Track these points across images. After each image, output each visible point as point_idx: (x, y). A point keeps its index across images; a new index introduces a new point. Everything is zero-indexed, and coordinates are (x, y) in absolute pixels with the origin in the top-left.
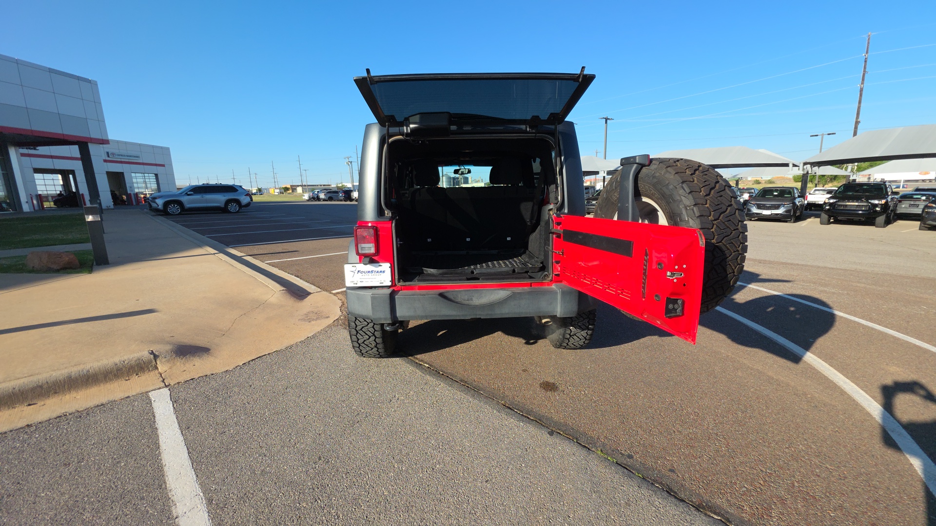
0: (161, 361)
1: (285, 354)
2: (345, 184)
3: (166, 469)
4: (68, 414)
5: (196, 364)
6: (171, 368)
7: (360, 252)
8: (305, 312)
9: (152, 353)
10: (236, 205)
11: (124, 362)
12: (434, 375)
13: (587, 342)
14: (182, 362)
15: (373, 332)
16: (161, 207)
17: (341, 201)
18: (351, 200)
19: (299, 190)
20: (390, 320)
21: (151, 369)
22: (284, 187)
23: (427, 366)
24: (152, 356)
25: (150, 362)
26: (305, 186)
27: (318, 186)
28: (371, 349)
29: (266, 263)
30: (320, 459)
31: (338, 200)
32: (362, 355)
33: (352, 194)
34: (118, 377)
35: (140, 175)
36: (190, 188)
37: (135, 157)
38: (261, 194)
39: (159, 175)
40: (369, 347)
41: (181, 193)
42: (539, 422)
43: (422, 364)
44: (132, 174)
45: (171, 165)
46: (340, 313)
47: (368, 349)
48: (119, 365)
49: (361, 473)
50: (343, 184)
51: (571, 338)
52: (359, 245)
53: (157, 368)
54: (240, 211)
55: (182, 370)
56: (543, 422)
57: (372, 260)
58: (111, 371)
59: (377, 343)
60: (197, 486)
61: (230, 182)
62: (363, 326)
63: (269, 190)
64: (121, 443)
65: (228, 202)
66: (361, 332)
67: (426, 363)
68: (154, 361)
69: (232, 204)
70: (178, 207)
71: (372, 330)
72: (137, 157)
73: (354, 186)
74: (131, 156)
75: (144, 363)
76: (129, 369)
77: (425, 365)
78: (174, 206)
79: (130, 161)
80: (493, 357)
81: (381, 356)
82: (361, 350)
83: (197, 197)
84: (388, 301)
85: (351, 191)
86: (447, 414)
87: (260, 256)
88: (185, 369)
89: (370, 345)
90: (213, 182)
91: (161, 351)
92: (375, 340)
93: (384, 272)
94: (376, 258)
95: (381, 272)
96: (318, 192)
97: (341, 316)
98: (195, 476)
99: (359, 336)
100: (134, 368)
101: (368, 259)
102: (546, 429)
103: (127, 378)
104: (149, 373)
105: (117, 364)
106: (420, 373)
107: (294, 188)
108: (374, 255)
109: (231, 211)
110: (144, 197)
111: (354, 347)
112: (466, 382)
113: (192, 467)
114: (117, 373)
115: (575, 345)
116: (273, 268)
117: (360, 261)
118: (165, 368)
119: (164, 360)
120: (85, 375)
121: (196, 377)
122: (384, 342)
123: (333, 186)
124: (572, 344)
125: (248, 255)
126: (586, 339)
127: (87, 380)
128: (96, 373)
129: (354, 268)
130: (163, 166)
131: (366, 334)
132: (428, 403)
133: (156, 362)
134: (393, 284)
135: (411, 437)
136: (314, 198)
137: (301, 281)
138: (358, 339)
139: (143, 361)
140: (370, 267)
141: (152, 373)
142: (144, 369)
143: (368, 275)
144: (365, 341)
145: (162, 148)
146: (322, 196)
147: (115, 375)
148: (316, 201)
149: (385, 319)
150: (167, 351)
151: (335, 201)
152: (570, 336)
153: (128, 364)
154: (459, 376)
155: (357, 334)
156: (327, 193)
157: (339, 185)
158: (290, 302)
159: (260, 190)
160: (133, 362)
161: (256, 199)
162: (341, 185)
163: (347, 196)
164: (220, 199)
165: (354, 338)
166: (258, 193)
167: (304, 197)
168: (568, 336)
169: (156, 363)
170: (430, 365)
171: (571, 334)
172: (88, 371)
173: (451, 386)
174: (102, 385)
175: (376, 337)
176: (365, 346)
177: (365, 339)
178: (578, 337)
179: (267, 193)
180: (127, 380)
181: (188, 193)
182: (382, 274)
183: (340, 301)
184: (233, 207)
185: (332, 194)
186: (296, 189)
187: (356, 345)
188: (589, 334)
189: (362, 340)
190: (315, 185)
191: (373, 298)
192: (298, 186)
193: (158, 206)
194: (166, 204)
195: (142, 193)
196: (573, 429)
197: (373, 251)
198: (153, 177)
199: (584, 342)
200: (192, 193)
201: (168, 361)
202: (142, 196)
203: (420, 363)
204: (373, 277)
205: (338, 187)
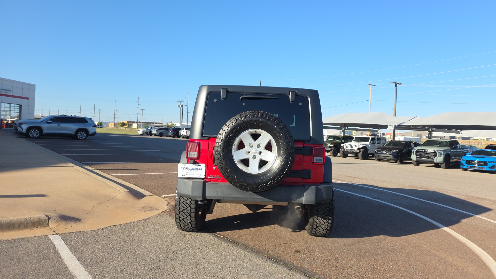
0: (52, 222)
1: (131, 226)
2: (175, 123)
3: (68, 265)
4: (3, 241)
5: (73, 226)
6: (57, 226)
7: (189, 156)
8: (142, 206)
9: (47, 216)
10: (84, 134)
11: (31, 219)
12: (226, 241)
13: (328, 232)
14: (64, 224)
15: (190, 214)
16: (24, 131)
17: (170, 137)
18: (179, 136)
19: (135, 126)
20: (202, 198)
21: (45, 226)
22: (122, 122)
23: (223, 237)
24: (47, 217)
25: (45, 221)
26: (140, 122)
27: (151, 123)
28: (187, 224)
29: (112, 176)
30: (153, 268)
31: (167, 136)
32: (181, 228)
33: (180, 132)
34: (26, 227)
35: (8, 105)
36: (49, 118)
37: (7, 90)
38: (102, 127)
39: (22, 106)
40: (186, 223)
41: (42, 121)
42: (285, 265)
43: (219, 236)
44: (2, 104)
45: (34, 98)
46: (167, 208)
47: (185, 224)
48: (28, 220)
49: (176, 275)
50: (173, 123)
51: (317, 228)
52: (189, 153)
53: (49, 226)
54: (86, 139)
55: (64, 228)
56: (288, 266)
57: (195, 162)
58: (23, 223)
59: (191, 221)
60: (86, 272)
61: (82, 116)
62: (184, 209)
63: (108, 124)
64: (39, 254)
65: (79, 130)
66: (182, 213)
67: (222, 236)
68: (48, 221)
69: (81, 133)
70: (38, 132)
71: (189, 212)
72: (9, 91)
73: (182, 125)
74: (4, 90)
75: (42, 221)
76: (33, 223)
77: (221, 236)
78: (35, 131)
79: (3, 93)
80: (266, 236)
81: (193, 230)
82: (181, 225)
83: (55, 125)
84: (202, 186)
85: (180, 129)
86: (231, 258)
87: (106, 171)
88: (66, 227)
89: (187, 222)
90: (69, 114)
91: (52, 216)
92: (190, 219)
93: (201, 169)
94: (197, 161)
95: (199, 169)
96: (151, 128)
97: (167, 209)
98: (84, 269)
99: (181, 216)
100: (36, 223)
101: (193, 161)
102: (288, 268)
103: (31, 229)
104: (44, 228)
105: (26, 219)
106: (217, 240)
107: (130, 124)
108: (196, 159)
109: (79, 138)
110: (7, 123)
111: (176, 222)
112: (245, 246)
113: (82, 266)
114: (26, 225)
115: (320, 233)
116: (117, 179)
117: (188, 163)
118: (54, 226)
119: (53, 221)
120: (9, 223)
121: (75, 232)
122: (196, 220)
123: (164, 124)
124: (319, 232)
125: (97, 170)
126: (327, 230)
127: (9, 226)
128: (15, 223)
129: (184, 166)
130: (28, 99)
131: (185, 214)
132: (220, 252)
133: (49, 221)
134: (206, 178)
135: (207, 264)
136: (147, 133)
137: (139, 188)
138: (180, 217)
139: (42, 220)
140: (193, 166)
141: (46, 228)
142: (41, 225)
143: (192, 171)
144: (184, 219)
145: (29, 84)
146: (154, 132)
147: (25, 226)
148: (148, 135)
149: (199, 197)
150: (55, 216)
151: (164, 136)
152: (317, 227)
153: (33, 220)
154: (242, 242)
155: (179, 214)
156: (159, 129)
157: (169, 124)
158: (131, 199)
159: (101, 124)
160: (36, 220)
161: (99, 130)
162: (171, 124)
163: (175, 133)
164: (72, 128)
165: (177, 216)
166: (99, 126)
167: (138, 132)
168: (315, 227)
169: (49, 223)
170: (225, 237)
171: (317, 225)
172: (11, 221)
173: (236, 246)
174: (17, 230)
175: (191, 217)
176: (184, 222)
177: (184, 217)
178: (322, 228)
179: (106, 126)
180: (31, 230)
181: (48, 121)
182: (200, 170)
183: (167, 202)
184: (82, 135)
185: (163, 131)
186: (132, 125)
187: (178, 221)
188: (329, 226)
189: (182, 218)
190: (149, 123)
191: (193, 184)
192: (134, 122)
193: (23, 130)
194: (29, 129)
195: (6, 120)
196: (304, 269)
197: (196, 156)
198: (17, 107)
199: (326, 232)
200: (52, 121)
201: (56, 222)
202: (5, 122)
203: (218, 235)
204: (195, 172)
205: (168, 126)
